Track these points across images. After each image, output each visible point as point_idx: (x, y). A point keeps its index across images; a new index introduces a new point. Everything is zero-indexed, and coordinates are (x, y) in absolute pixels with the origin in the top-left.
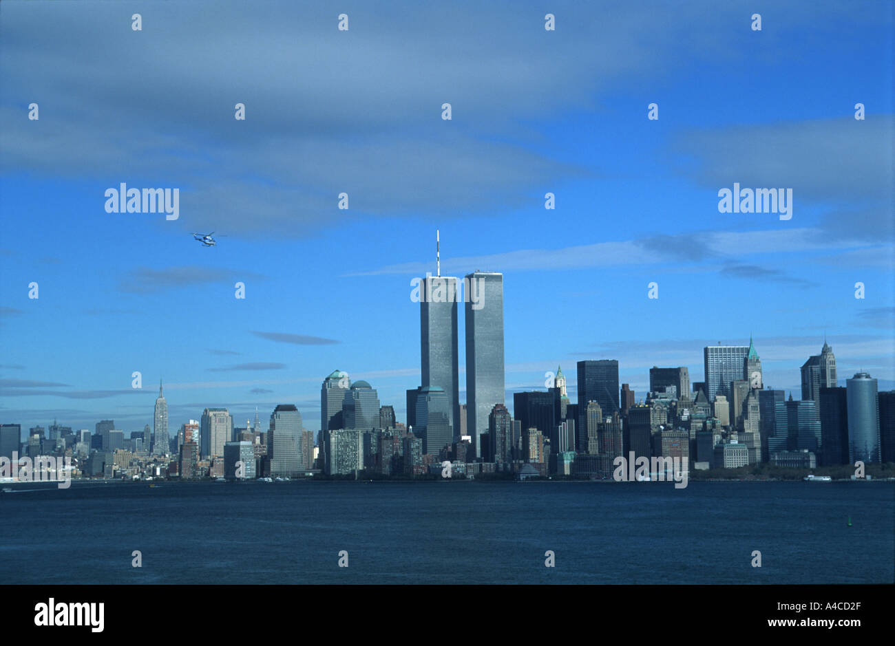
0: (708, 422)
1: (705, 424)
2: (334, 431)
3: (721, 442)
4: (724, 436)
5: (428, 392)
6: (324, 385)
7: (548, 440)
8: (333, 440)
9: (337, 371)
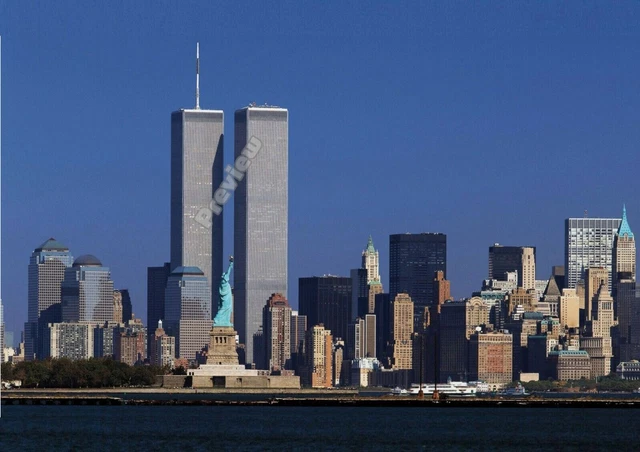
0: (543, 322)
1: (539, 325)
2: (55, 324)
3: (556, 348)
4: (562, 340)
5: (181, 274)
6: (33, 259)
7: (342, 343)
8: (54, 335)
9: (52, 239)
